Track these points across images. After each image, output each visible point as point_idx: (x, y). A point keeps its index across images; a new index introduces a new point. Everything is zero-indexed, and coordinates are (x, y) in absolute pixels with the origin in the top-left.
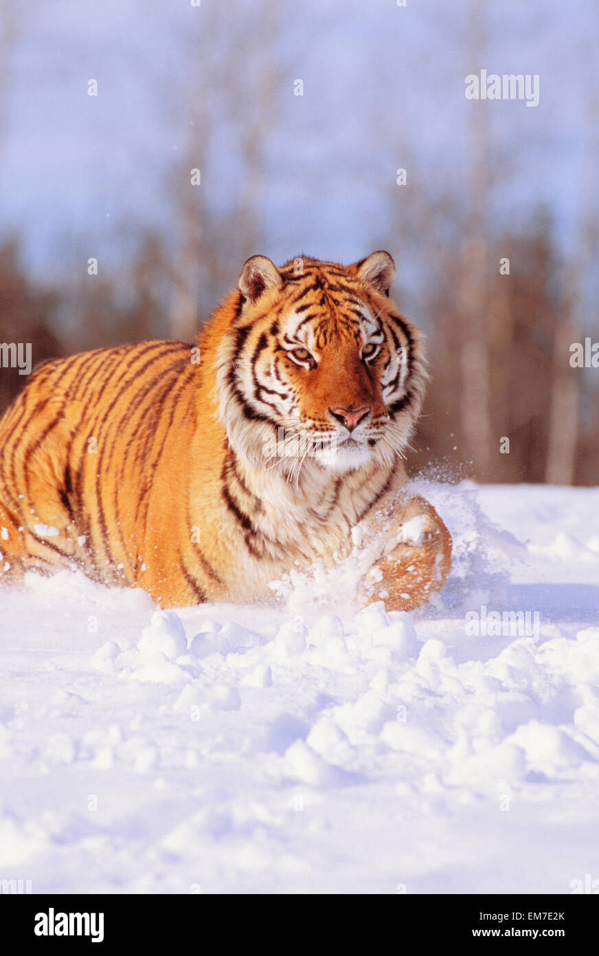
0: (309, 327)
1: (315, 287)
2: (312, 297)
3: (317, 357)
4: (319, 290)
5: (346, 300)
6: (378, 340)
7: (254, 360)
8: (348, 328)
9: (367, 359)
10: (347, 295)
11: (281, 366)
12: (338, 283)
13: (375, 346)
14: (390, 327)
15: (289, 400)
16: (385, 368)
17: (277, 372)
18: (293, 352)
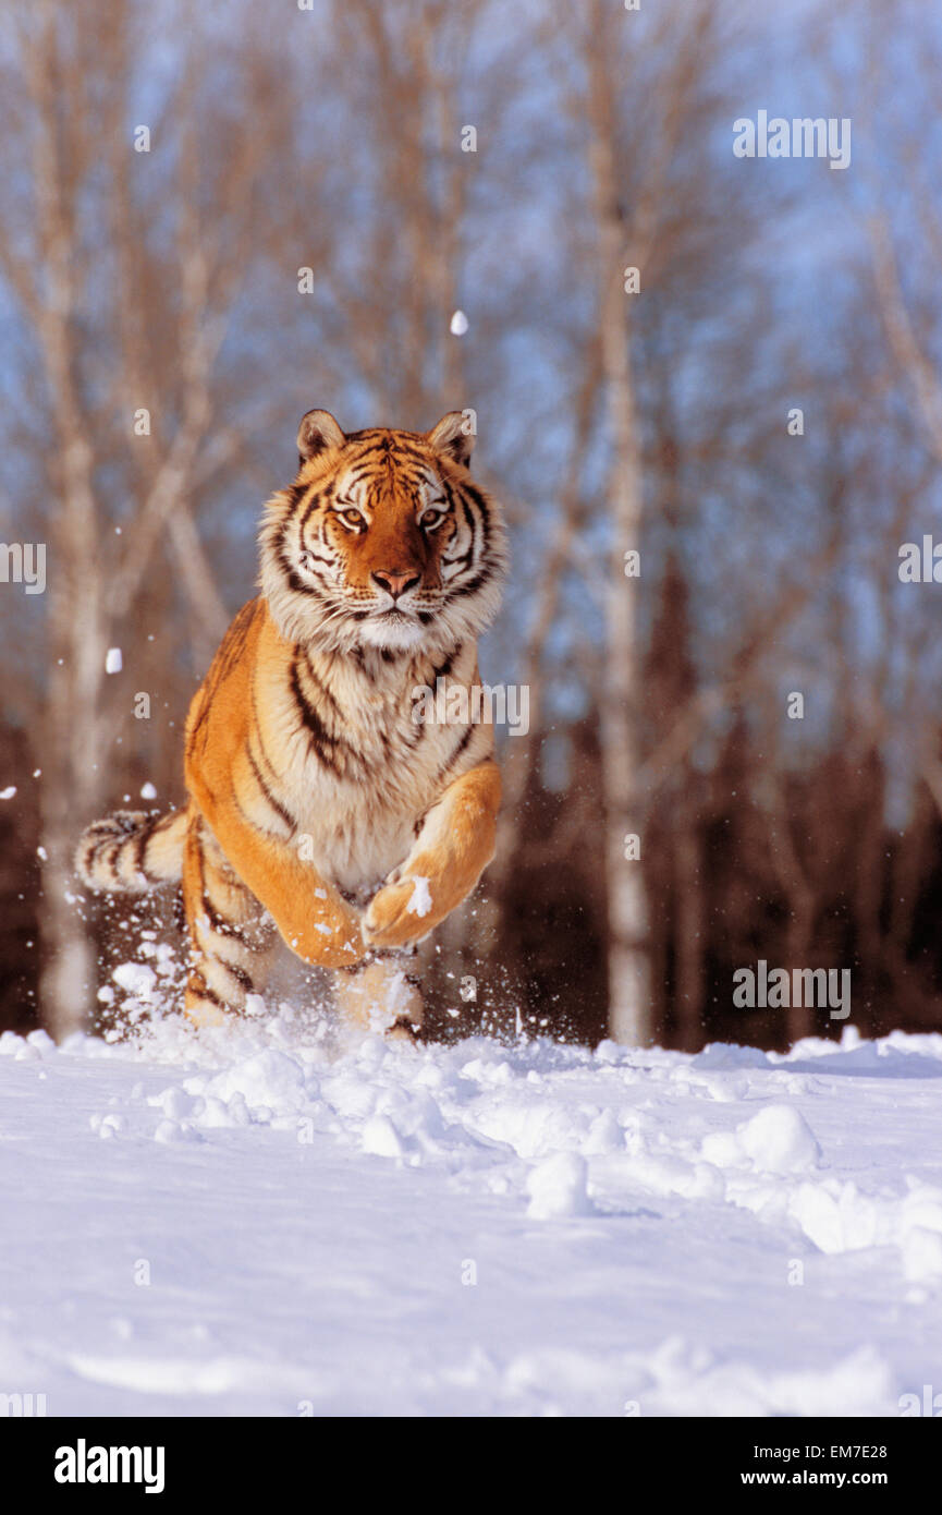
0: (363, 484)
1: (378, 448)
2: (374, 456)
3: (369, 520)
4: (383, 451)
5: (410, 462)
6: (443, 508)
7: (303, 521)
8: (406, 488)
9: (428, 529)
10: (412, 457)
11: (329, 528)
12: (405, 445)
13: (438, 514)
14: (462, 498)
15: (335, 566)
16: (450, 540)
17: (325, 535)
18: (345, 513)
